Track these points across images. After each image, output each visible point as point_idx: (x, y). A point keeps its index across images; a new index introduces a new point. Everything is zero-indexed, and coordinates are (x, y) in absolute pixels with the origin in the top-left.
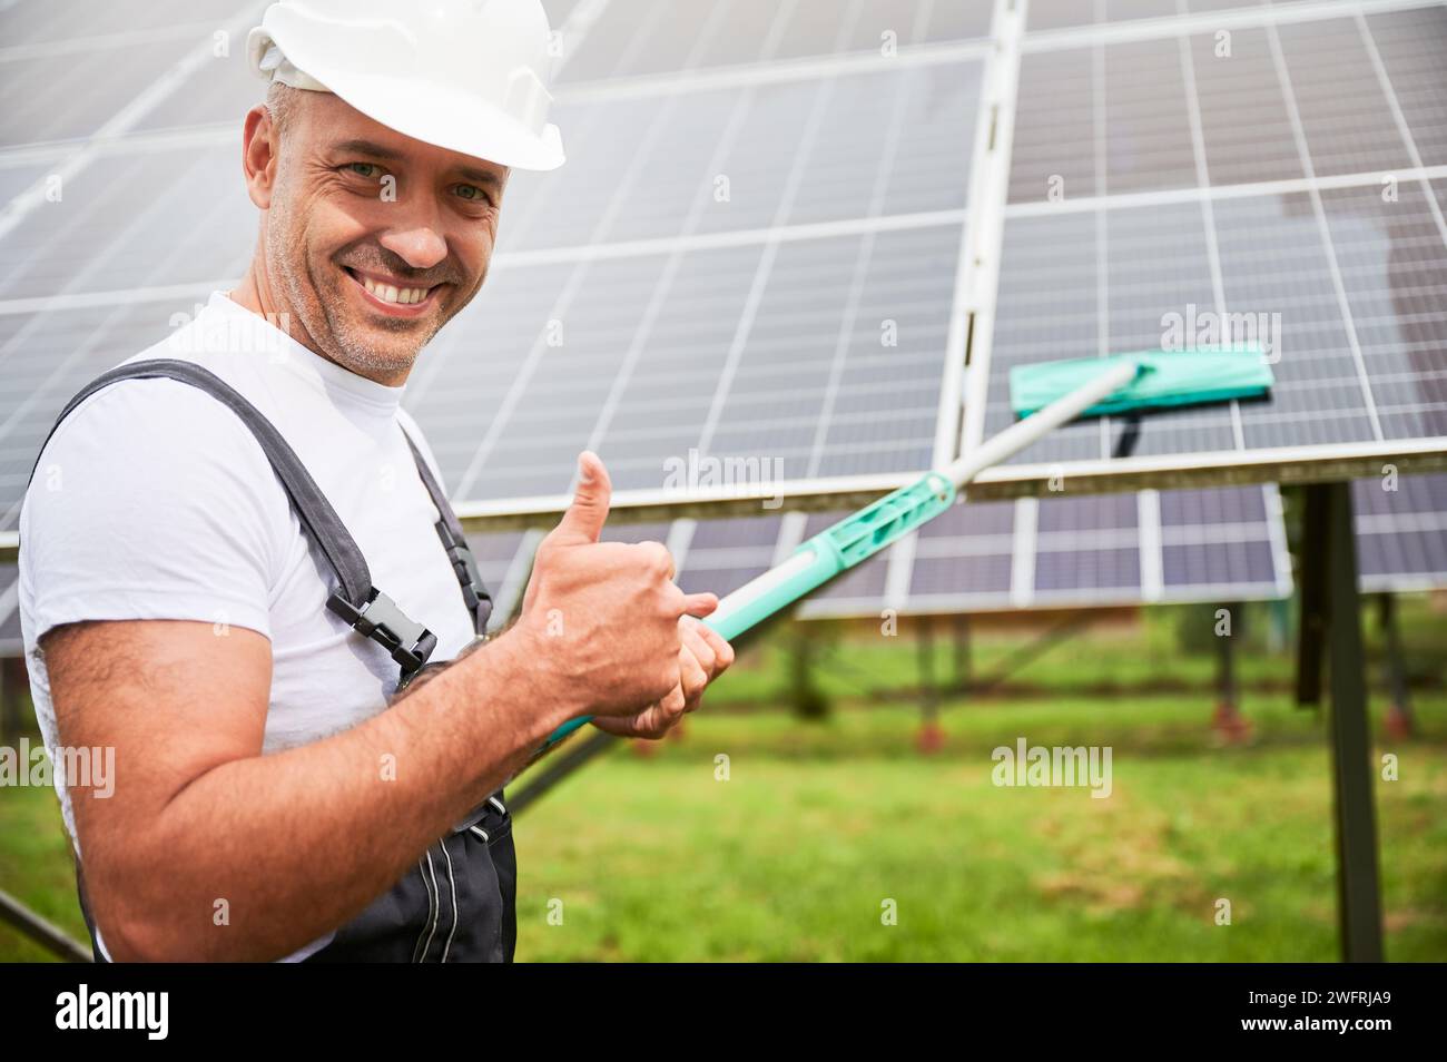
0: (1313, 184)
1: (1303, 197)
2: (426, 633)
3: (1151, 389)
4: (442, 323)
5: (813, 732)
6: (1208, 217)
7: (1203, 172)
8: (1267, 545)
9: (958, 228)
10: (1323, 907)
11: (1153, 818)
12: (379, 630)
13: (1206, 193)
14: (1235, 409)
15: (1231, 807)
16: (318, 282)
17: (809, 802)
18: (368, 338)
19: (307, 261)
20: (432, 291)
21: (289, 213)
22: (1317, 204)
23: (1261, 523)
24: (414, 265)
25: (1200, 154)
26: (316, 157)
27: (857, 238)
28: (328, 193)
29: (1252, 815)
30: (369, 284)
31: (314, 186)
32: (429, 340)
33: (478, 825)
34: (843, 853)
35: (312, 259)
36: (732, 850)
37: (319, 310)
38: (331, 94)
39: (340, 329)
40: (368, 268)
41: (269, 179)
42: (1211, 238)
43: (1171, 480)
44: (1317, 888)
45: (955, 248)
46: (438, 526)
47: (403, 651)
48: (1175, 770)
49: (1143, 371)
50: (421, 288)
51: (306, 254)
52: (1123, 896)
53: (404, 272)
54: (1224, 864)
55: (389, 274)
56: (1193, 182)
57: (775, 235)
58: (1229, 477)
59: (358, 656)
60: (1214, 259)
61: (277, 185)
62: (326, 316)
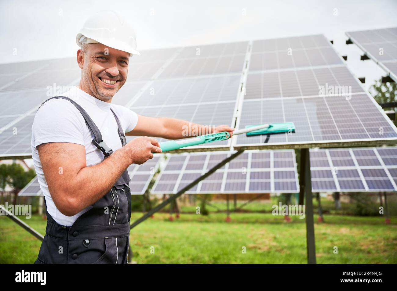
0: (302, 97)
1: (301, 99)
2: (111, 150)
3: (272, 130)
4: (119, 89)
5: (205, 217)
6: (282, 102)
7: (282, 95)
8: (295, 182)
9: (235, 103)
10: (305, 252)
11: (272, 235)
12: (101, 148)
13: (282, 98)
14: (286, 133)
15: (287, 234)
16: (94, 80)
17: (203, 230)
18: (104, 92)
19: (92, 76)
20: (117, 81)
21: (88, 67)
22: (303, 101)
23: (294, 179)
24: (113, 75)
25: (281, 92)
26: (93, 56)
27: (215, 104)
28: (95, 62)
29: (291, 235)
30: (104, 80)
31: (92, 61)
32: (117, 92)
33: (123, 189)
34: (209, 239)
35: (93, 75)
36: (188, 238)
37: (94, 86)
38: (99, 43)
39: (99, 90)
40: (104, 77)
41: (83, 63)
42: (283, 106)
43: (274, 147)
44: (304, 249)
45: (234, 107)
46: (118, 132)
47: (105, 152)
48: (276, 227)
49: (270, 127)
50: (115, 80)
51: (91, 75)
52: (265, 249)
53: (111, 77)
54: (285, 244)
55: (108, 78)
56: (280, 96)
57: (199, 104)
58: (285, 147)
59: (97, 154)
60: (283, 109)
61: (85, 63)
62: (96, 88)
